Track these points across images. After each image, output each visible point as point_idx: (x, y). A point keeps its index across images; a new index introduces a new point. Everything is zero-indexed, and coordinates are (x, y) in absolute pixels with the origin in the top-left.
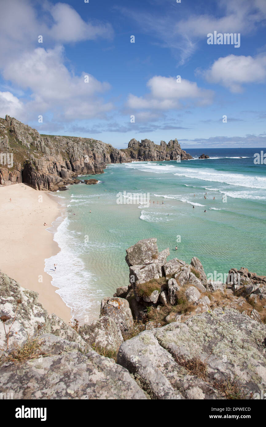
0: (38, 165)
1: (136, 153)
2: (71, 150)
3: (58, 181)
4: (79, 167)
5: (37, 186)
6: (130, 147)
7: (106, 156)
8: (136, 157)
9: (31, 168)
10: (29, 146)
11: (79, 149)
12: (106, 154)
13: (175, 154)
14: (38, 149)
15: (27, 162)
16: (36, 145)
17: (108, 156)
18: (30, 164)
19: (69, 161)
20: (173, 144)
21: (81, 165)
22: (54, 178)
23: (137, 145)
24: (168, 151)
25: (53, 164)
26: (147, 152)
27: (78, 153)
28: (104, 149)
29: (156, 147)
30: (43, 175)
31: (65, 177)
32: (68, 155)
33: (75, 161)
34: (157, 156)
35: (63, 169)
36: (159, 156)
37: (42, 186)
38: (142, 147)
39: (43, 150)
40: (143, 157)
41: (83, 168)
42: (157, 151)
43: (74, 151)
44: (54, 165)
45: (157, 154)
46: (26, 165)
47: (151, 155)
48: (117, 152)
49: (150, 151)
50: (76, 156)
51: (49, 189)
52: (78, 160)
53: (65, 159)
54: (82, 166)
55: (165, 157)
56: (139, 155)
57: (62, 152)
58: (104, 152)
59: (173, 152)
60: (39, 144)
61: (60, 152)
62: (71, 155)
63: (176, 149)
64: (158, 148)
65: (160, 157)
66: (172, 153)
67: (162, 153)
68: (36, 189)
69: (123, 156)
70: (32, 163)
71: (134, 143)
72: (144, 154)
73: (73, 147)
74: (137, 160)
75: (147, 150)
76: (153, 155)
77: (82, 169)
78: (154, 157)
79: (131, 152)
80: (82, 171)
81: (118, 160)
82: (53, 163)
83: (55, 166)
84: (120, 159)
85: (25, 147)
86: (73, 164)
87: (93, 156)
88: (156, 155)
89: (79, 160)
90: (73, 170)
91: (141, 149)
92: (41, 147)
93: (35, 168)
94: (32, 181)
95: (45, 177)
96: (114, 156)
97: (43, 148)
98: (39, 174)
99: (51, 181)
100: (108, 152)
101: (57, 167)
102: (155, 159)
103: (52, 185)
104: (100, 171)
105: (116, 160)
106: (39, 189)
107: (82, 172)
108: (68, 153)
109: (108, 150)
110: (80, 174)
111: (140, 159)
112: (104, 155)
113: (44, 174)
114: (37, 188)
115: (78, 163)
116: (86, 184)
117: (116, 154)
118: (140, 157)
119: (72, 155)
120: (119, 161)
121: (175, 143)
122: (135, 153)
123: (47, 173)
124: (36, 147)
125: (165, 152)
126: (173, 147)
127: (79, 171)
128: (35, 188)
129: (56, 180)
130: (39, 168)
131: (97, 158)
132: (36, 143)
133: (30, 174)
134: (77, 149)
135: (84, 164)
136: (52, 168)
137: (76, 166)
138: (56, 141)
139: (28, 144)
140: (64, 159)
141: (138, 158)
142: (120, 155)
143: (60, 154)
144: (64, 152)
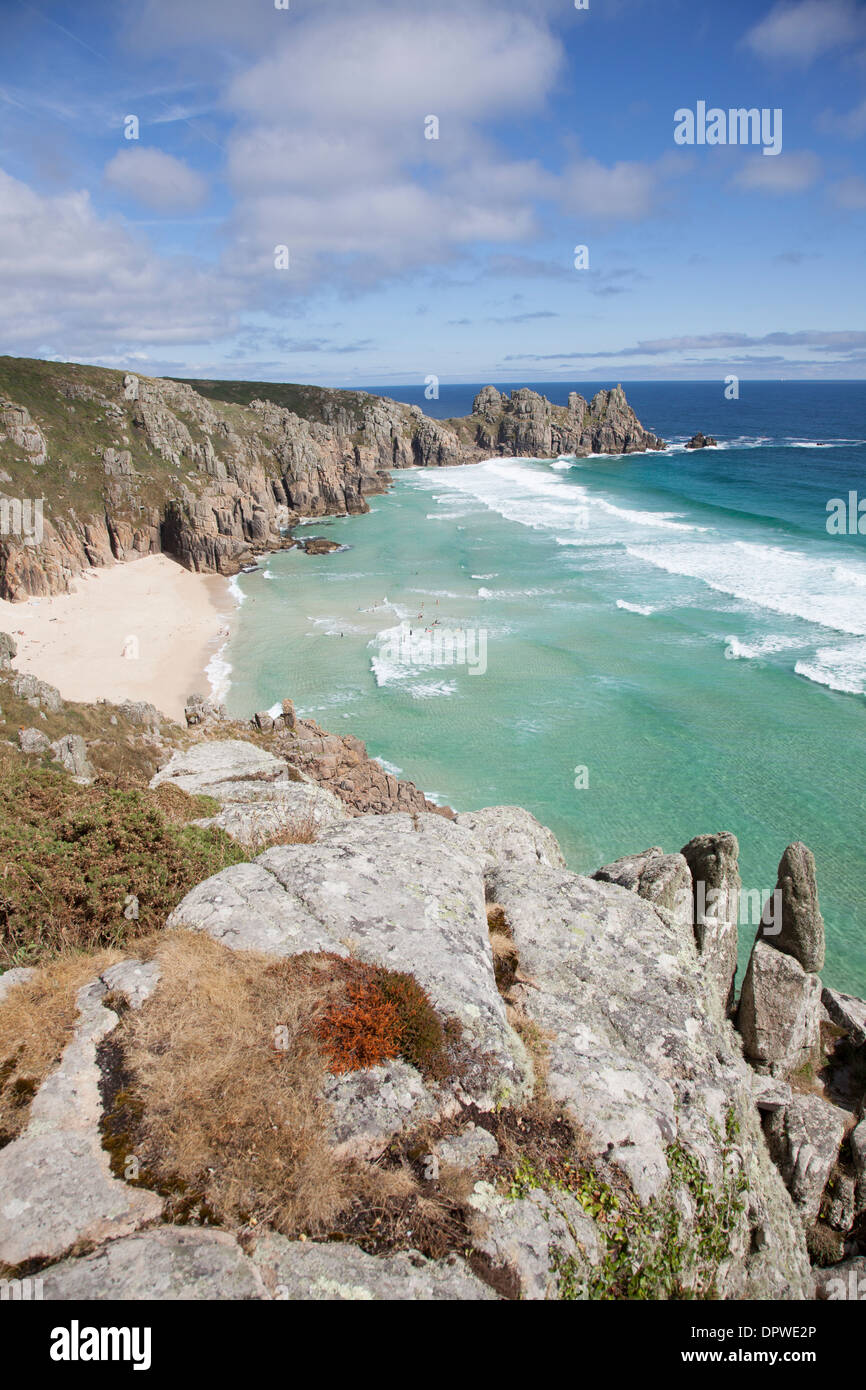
0: (196, 515)
1: (491, 433)
2: (287, 452)
3: (239, 551)
4: (305, 497)
5: (192, 563)
6: (476, 413)
7: (400, 445)
8: (492, 444)
9: (180, 523)
10: (177, 461)
11: (306, 449)
12: (400, 438)
13: (607, 436)
14: (198, 467)
15: (172, 506)
16: (193, 457)
17: (406, 445)
18: (178, 512)
19: (280, 482)
20: (605, 404)
21: (311, 491)
22: (229, 546)
23: (497, 407)
24: (588, 427)
25: (234, 503)
26: (522, 431)
27: (304, 460)
28: (395, 423)
29: (553, 414)
30: (205, 539)
31: (260, 535)
32: (278, 465)
33: (295, 481)
34: (553, 442)
35: (258, 513)
36: (559, 443)
37: (202, 564)
38: (511, 413)
39: (210, 470)
40: (510, 443)
41: (315, 498)
42: (553, 426)
43: (293, 455)
44: (236, 507)
45: (553, 436)
46: (171, 511)
47: (535, 439)
48: (432, 434)
49: (531, 426)
50: (298, 469)
51: (219, 569)
52: (302, 480)
53: (271, 476)
54: (313, 495)
55: (575, 446)
56: (502, 437)
57: (262, 458)
58: (395, 434)
59: (603, 429)
60: (200, 454)
61: (257, 459)
62: (286, 465)
63: (611, 421)
64: (559, 417)
65: (561, 446)
66: (598, 433)
67: (566, 434)
68: (190, 570)
69: (449, 447)
70: (182, 509)
71: (489, 401)
72: (514, 435)
73: (291, 445)
74: (494, 454)
75: (525, 423)
76: (539, 437)
77: (312, 502)
78: (542, 446)
79: (479, 429)
80: (313, 507)
81: (433, 458)
82: (234, 499)
83: (238, 506)
84: (439, 453)
85: (168, 465)
86: (291, 488)
87: (354, 457)
88: (548, 439)
89: (306, 478)
90: (291, 505)
91: (508, 419)
92: (206, 462)
93: (188, 522)
94: (182, 552)
95: (209, 544)
96: (422, 444)
97: (210, 463)
98: (198, 536)
99: (221, 552)
100: (406, 434)
101: (242, 511)
102: (544, 453)
103: (224, 560)
104: (360, 507)
105: (428, 458)
106: (197, 570)
107: (313, 510)
108: (279, 460)
109: (408, 427)
110: (308, 515)
111: (501, 449)
112: (395, 441)
113: (208, 536)
114: (193, 569)
115: (303, 487)
116: (306, 552)
117: (430, 440)
118: (503, 445)
119: (289, 466)
120: (435, 461)
121: (611, 401)
122: (489, 431)
123: (215, 533)
124: (195, 461)
125: (577, 430)
126: (604, 415)
127: (306, 507)
128: (188, 567)
129: (235, 548)
130: (197, 523)
131: (363, 462)
132: (193, 451)
133: (179, 536)
134: (301, 450)
135: (317, 489)
136: (229, 517)
137: (297, 493)
138: (256, 415)
139: (175, 455)
140: (268, 474)
141: (497, 448)
142: (438, 443)
143: (258, 463)
144: (269, 458)
